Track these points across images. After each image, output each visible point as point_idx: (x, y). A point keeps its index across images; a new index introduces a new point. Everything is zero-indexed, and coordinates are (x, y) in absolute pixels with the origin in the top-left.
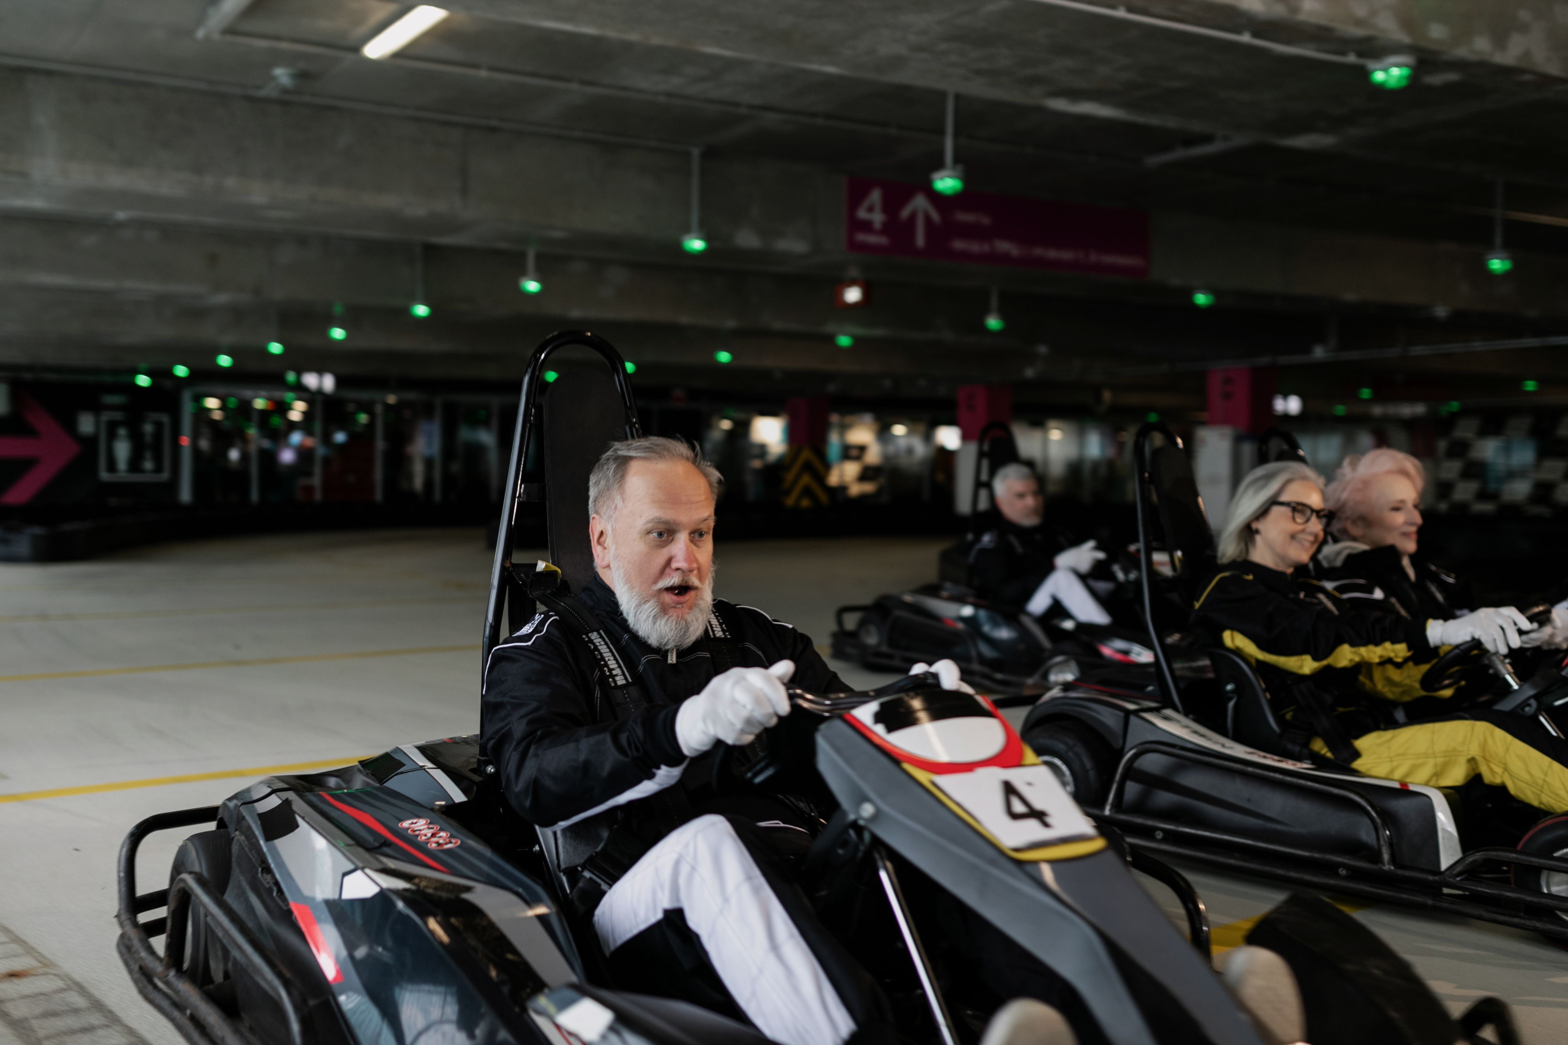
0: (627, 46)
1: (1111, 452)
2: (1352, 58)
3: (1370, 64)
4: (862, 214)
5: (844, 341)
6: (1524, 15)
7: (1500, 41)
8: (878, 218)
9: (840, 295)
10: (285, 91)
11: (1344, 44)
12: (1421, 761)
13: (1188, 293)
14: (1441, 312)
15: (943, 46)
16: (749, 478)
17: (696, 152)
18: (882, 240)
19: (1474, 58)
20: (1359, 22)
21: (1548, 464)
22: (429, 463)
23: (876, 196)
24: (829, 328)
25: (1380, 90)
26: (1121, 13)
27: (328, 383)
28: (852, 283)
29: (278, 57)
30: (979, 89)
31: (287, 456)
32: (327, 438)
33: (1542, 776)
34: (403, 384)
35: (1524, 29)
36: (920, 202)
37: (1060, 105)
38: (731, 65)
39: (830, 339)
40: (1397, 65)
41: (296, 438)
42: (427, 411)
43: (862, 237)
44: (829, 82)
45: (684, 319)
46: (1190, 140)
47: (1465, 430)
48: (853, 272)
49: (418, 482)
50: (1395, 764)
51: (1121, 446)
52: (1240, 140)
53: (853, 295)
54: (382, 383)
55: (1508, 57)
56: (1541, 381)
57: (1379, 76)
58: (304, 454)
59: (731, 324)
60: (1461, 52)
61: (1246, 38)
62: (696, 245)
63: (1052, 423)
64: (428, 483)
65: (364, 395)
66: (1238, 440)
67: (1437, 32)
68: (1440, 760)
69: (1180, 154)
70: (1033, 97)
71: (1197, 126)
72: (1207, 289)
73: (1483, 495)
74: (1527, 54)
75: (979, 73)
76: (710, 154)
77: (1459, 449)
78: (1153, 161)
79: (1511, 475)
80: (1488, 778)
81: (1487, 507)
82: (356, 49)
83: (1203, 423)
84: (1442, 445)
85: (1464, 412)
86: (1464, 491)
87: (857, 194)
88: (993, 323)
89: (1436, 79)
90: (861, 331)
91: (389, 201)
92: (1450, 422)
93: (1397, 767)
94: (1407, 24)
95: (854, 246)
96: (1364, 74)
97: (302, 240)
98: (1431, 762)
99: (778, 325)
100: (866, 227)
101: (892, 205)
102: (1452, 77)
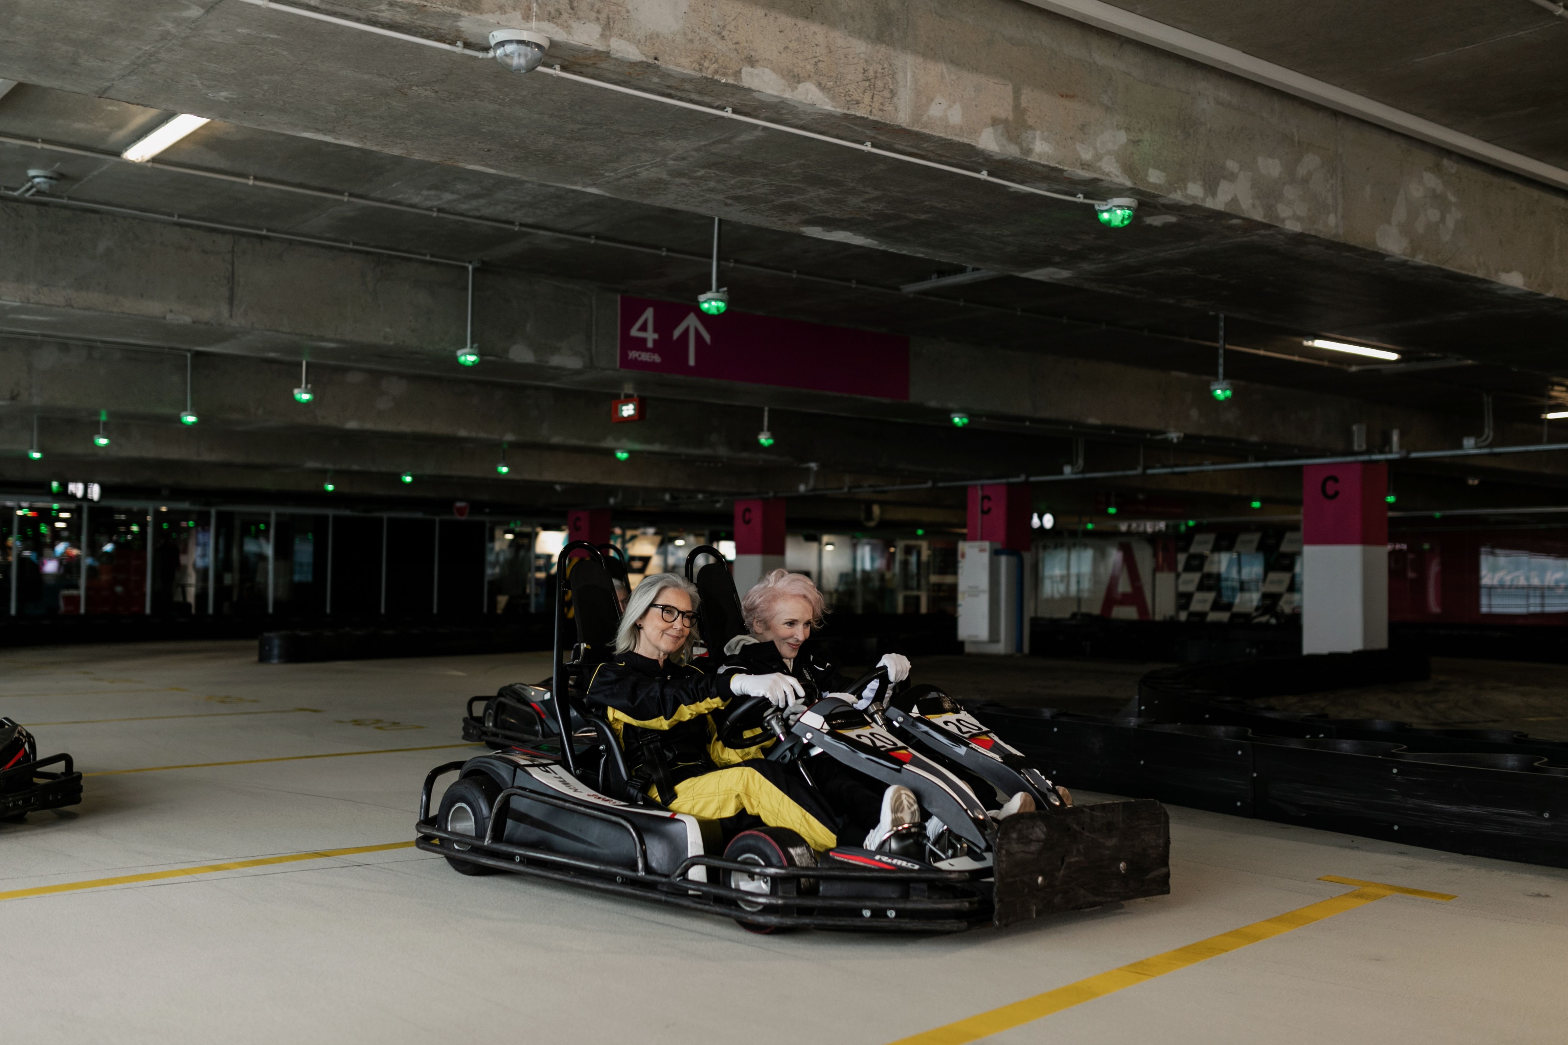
0: (398, 161)
1: (880, 563)
2: (1080, 198)
3: (1098, 205)
4: (634, 332)
5: (622, 456)
6: (1232, 165)
7: (1211, 188)
8: (651, 336)
9: (617, 411)
10: (39, 193)
11: (1073, 185)
12: (711, 798)
13: (946, 414)
14: (1174, 436)
15: (701, 173)
16: (531, 589)
17: (470, 268)
18: (657, 358)
19: (1189, 202)
20: (1085, 165)
21: (1272, 576)
22: (203, 574)
23: (649, 314)
24: (608, 443)
25: (1106, 228)
26: (867, 147)
27: (95, 491)
28: (628, 400)
29: (31, 158)
30: (738, 214)
31: (51, 567)
32: (94, 548)
33: (778, 806)
34: (177, 493)
35: (1232, 177)
36: (691, 321)
37: (815, 232)
38: (500, 183)
39: (611, 453)
40: (1120, 207)
41: (61, 548)
42: (203, 521)
43: (633, 354)
44: (598, 203)
45: (463, 433)
46: (943, 271)
47: (1201, 545)
48: (628, 389)
49: (191, 594)
50: (695, 801)
51: (891, 558)
52: (987, 272)
53: (628, 410)
54: (152, 492)
55: (1218, 202)
56: (1263, 501)
57: (1105, 216)
58: (69, 565)
59: (509, 437)
60: (1177, 196)
61: (984, 175)
62: (468, 358)
63: (826, 538)
64: (201, 596)
65: (135, 505)
66: (995, 553)
67: (1155, 177)
68: (722, 797)
69: (934, 282)
70: (790, 224)
71: (944, 257)
72: (963, 411)
73: (1217, 606)
74: (1235, 200)
75: (737, 199)
76: (483, 269)
77: (1196, 563)
78: (910, 288)
79: (1243, 587)
80: (749, 810)
81: (1224, 616)
82: (118, 154)
83: (965, 538)
84: (1182, 558)
85: (1198, 529)
86: (1202, 602)
87: (630, 314)
88: (765, 440)
89: (1156, 221)
90: (637, 447)
91: (152, 308)
92: (1188, 538)
93: (697, 803)
94: (1129, 169)
95: (626, 363)
96: (1094, 214)
97: (64, 346)
98: (717, 798)
99: (556, 440)
100: (640, 345)
101: (664, 325)
102: (1172, 219)
